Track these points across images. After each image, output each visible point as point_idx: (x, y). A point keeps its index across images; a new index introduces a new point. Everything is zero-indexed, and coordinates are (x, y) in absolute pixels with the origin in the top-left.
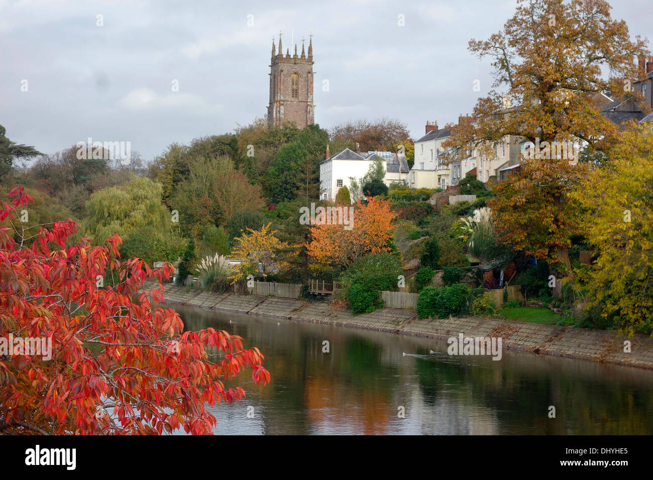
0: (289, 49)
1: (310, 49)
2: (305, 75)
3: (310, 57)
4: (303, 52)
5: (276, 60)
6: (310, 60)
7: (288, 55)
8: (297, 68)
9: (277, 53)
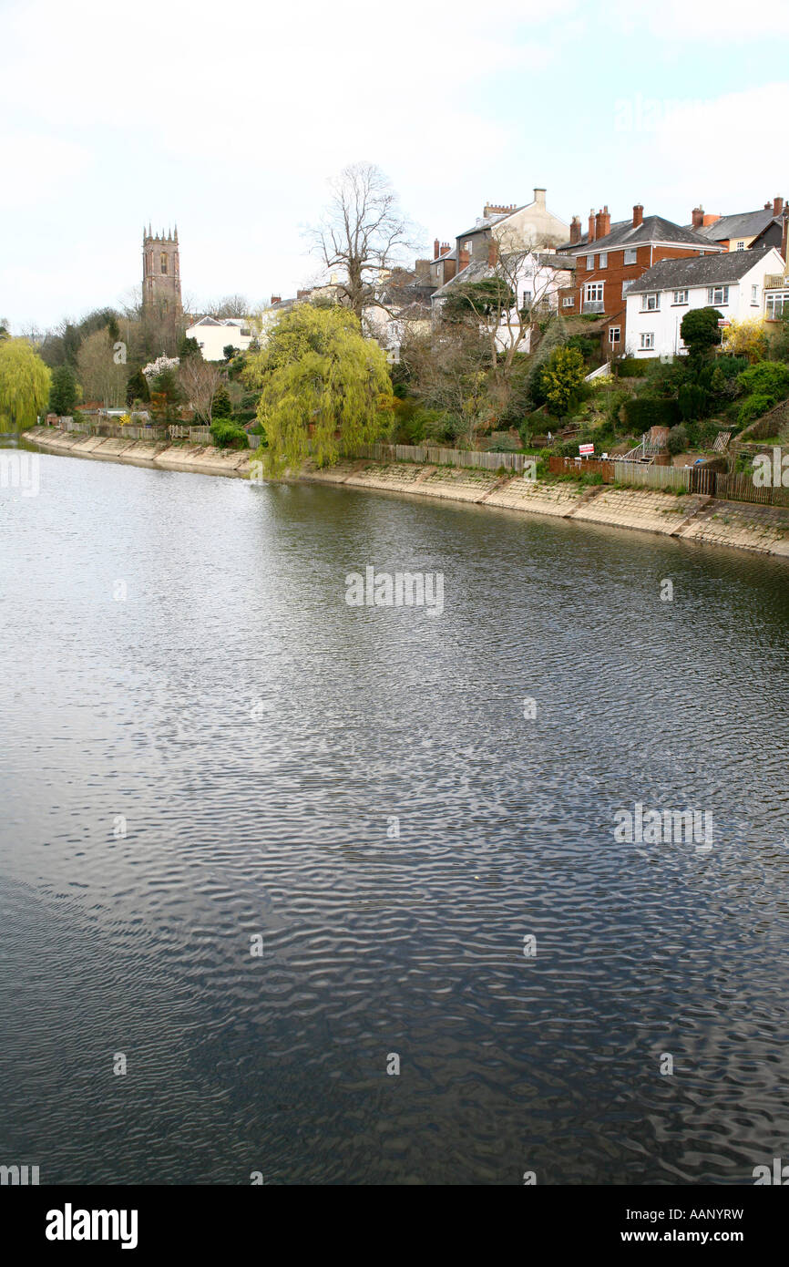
0: (157, 232)
1: (176, 234)
2: (171, 255)
3: (176, 239)
4: (170, 235)
5: (148, 241)
6: (176, 242)
7: (157, 238)
8: (165, 249)
9: (147, 236)
